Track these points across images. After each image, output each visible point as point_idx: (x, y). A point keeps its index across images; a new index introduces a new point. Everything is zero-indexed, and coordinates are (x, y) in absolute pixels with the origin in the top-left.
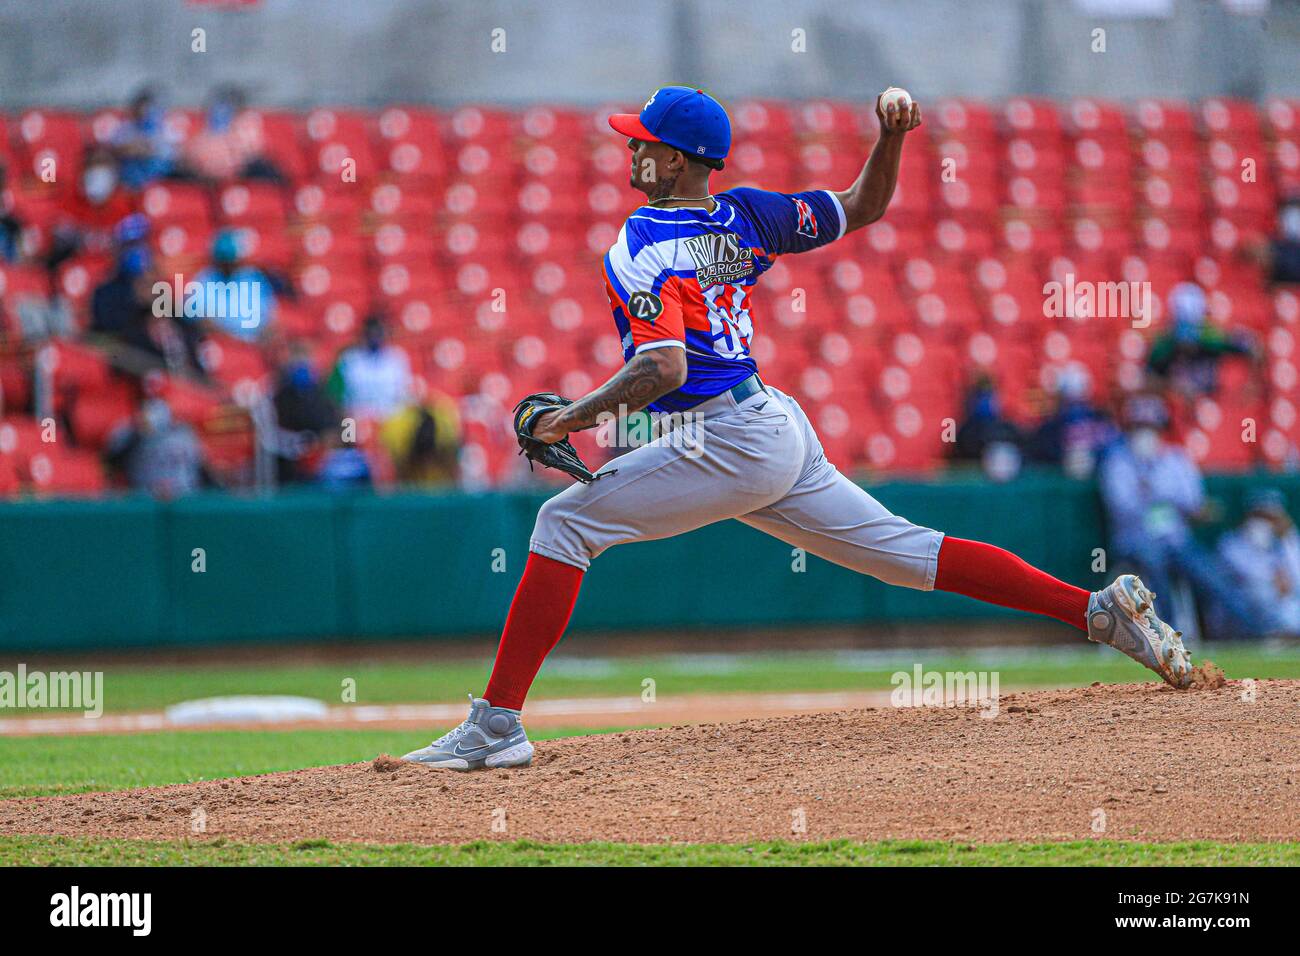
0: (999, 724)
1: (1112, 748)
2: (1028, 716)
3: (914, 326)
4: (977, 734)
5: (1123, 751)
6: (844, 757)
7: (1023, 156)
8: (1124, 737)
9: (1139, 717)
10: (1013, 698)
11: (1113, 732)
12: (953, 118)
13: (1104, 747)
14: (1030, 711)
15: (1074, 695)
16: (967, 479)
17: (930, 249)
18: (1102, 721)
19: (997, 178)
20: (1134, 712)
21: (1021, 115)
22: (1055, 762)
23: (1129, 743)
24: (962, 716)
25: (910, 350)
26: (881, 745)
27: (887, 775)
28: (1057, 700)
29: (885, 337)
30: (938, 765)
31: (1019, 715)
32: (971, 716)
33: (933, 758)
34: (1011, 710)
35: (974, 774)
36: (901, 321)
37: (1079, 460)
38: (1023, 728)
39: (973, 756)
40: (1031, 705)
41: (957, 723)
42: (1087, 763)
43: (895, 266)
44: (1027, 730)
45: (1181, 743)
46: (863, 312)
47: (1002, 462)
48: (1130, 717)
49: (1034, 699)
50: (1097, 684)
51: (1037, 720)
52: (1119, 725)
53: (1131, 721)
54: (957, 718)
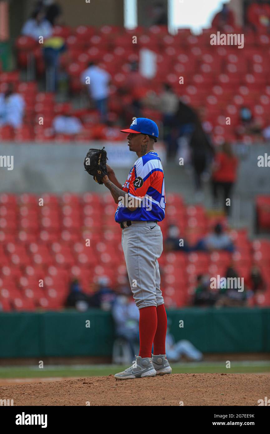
0: (80, 388)
1: (116, 395)
2: (89, 385)
3: (55, 264)
4: (73, 391)
5: (119, 396)
6: (32, 398)
7: (89, 211)
8: (119, 392)
9: (124, 386)
10: (85, 379)
11: (116, 390)
12: (66, 199)
13: (113, 395)
14: (90, 384)
15: (104, 379)
16: (71, 312)
17: (59, 240)
18: (112, 387)
19: (81, 218)
20: (122, 384)
22: (98, 400)
23: (121, 394)
24: (69, 385)
25: (53, 271)
26: (43, 394)
27: (45, 403)
28: (98, 380)
29: (45, 267)
30: (61, 400)
31: (86, 385)
32: (71, 385)
33: (59, 398)
34: (84, 383)
35: (73, 403)
36: (50, 262)
37: (106, 306)
38: (88, 389)
39: (72, 398)
40: (90, 382)
41: (67, 387)
42: (108, 400)
43: (49, 245)
44: (89, 389)
45: (137, 394)
46: (38, 259)
47: (82, 306)
48: (121, 385)
49: (91, 380)
50: (111, 375)
51: (92, 386)
52: (118, 388)
53: (121, 387)
54: (67, 386)
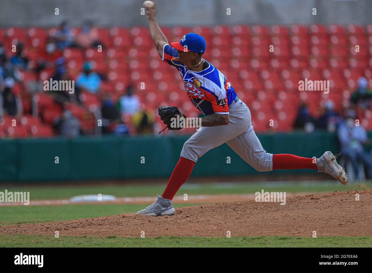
0: (308, 203)
1: (341, 210)
2: (317, 200)
3: (284, 89)
4: (302, 206)
5: (344, 210)
6: (264, 212)
7: (315, 40)
8: (344, 206)
9: (349, 201)
10: (312, 195)
11: (341, 205)
12: (295, 30)
13: (338, 209)
14: (317, 199)
15: (330, 194)
16: (300, 133)
17: (289, 67)
18: (338, 202)
19: (308, 47)
20: (347, 200)
21: (315, 29)
22: (324, 214)
23: (345, 208)
24: (298, 201)
25: (283, 96)
26: (275, 209)
27: (276, 217)
28: (325, 196)
29: (276, 93)
30: (291, 215)
31: (314, 200)
32: (300, 200)
33: (289, 212)
34: (312, 199)
35: (301, 217)
36: (280, 87)
37: (331, 127)
38: (315, 204)
39: (301, 212)
40: (318, 197)
41: (296, 202)
42: (333, 214)
43: (279, 72)
44: (316, 204)
45: (360, 208)
46: (269, 85)
47: (309, 128)
49: (318, 196)
50: (336, 191)
51: (319, 202)
52: (342, 203)
53: (346, 202)
